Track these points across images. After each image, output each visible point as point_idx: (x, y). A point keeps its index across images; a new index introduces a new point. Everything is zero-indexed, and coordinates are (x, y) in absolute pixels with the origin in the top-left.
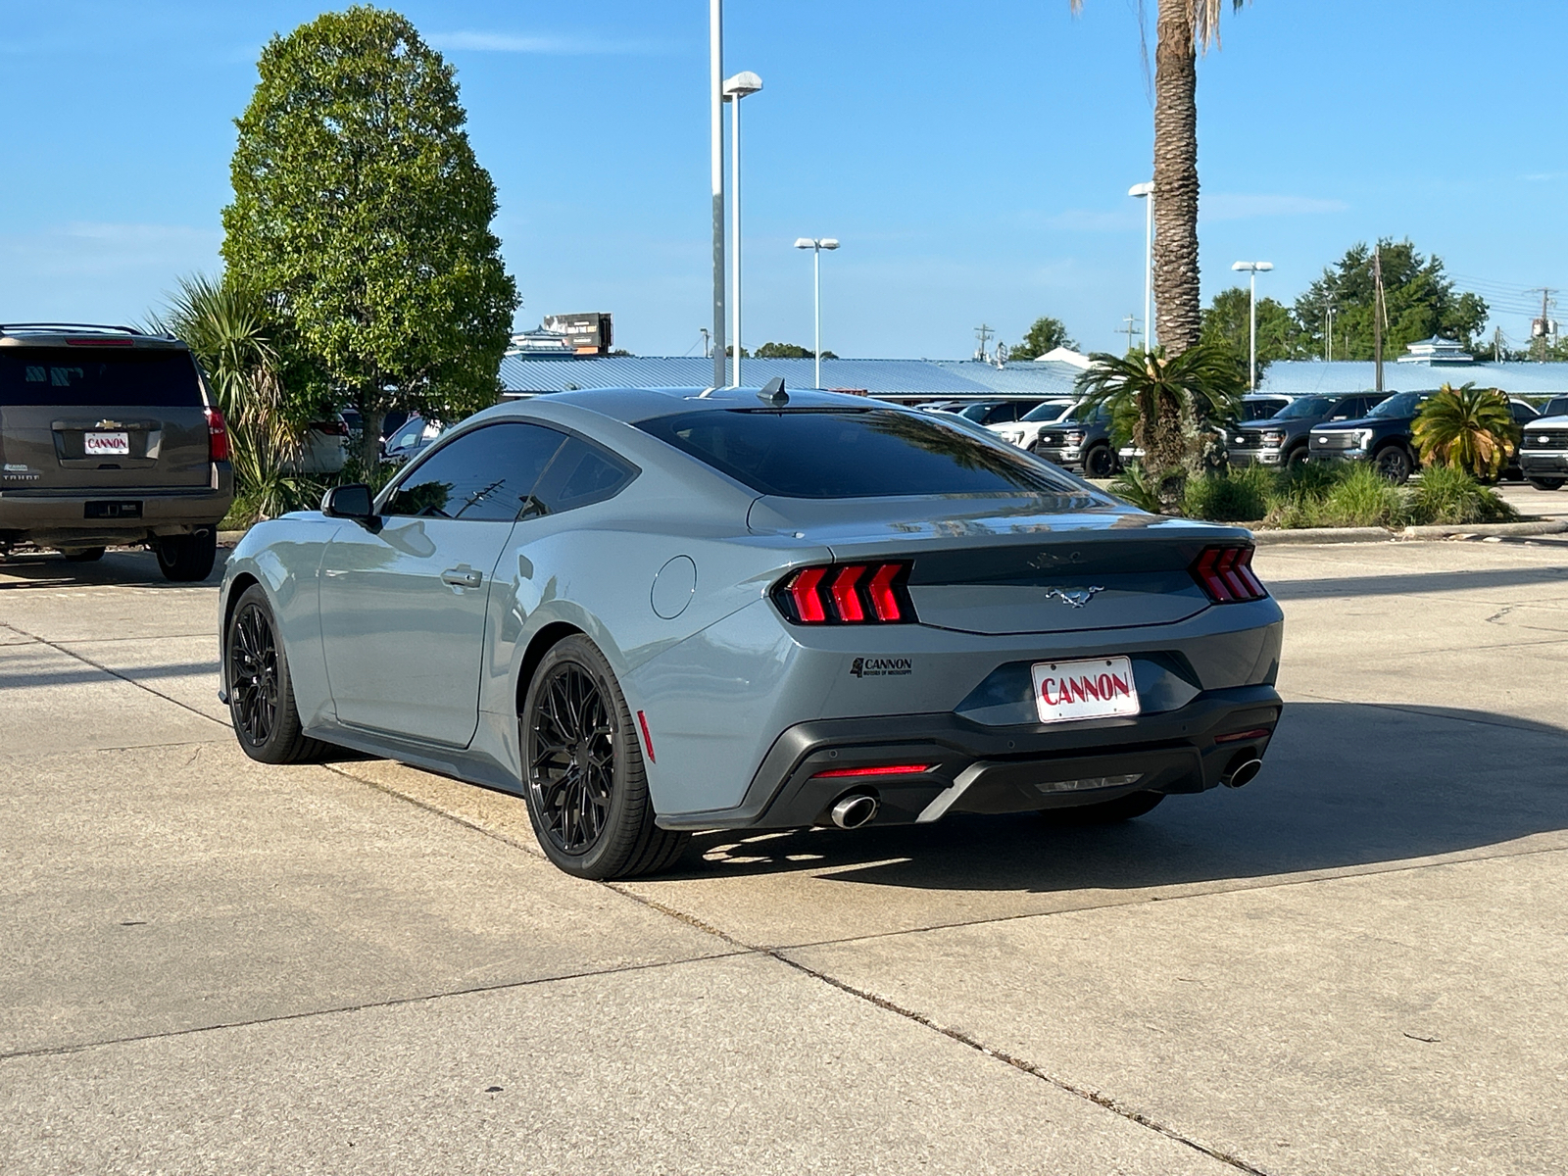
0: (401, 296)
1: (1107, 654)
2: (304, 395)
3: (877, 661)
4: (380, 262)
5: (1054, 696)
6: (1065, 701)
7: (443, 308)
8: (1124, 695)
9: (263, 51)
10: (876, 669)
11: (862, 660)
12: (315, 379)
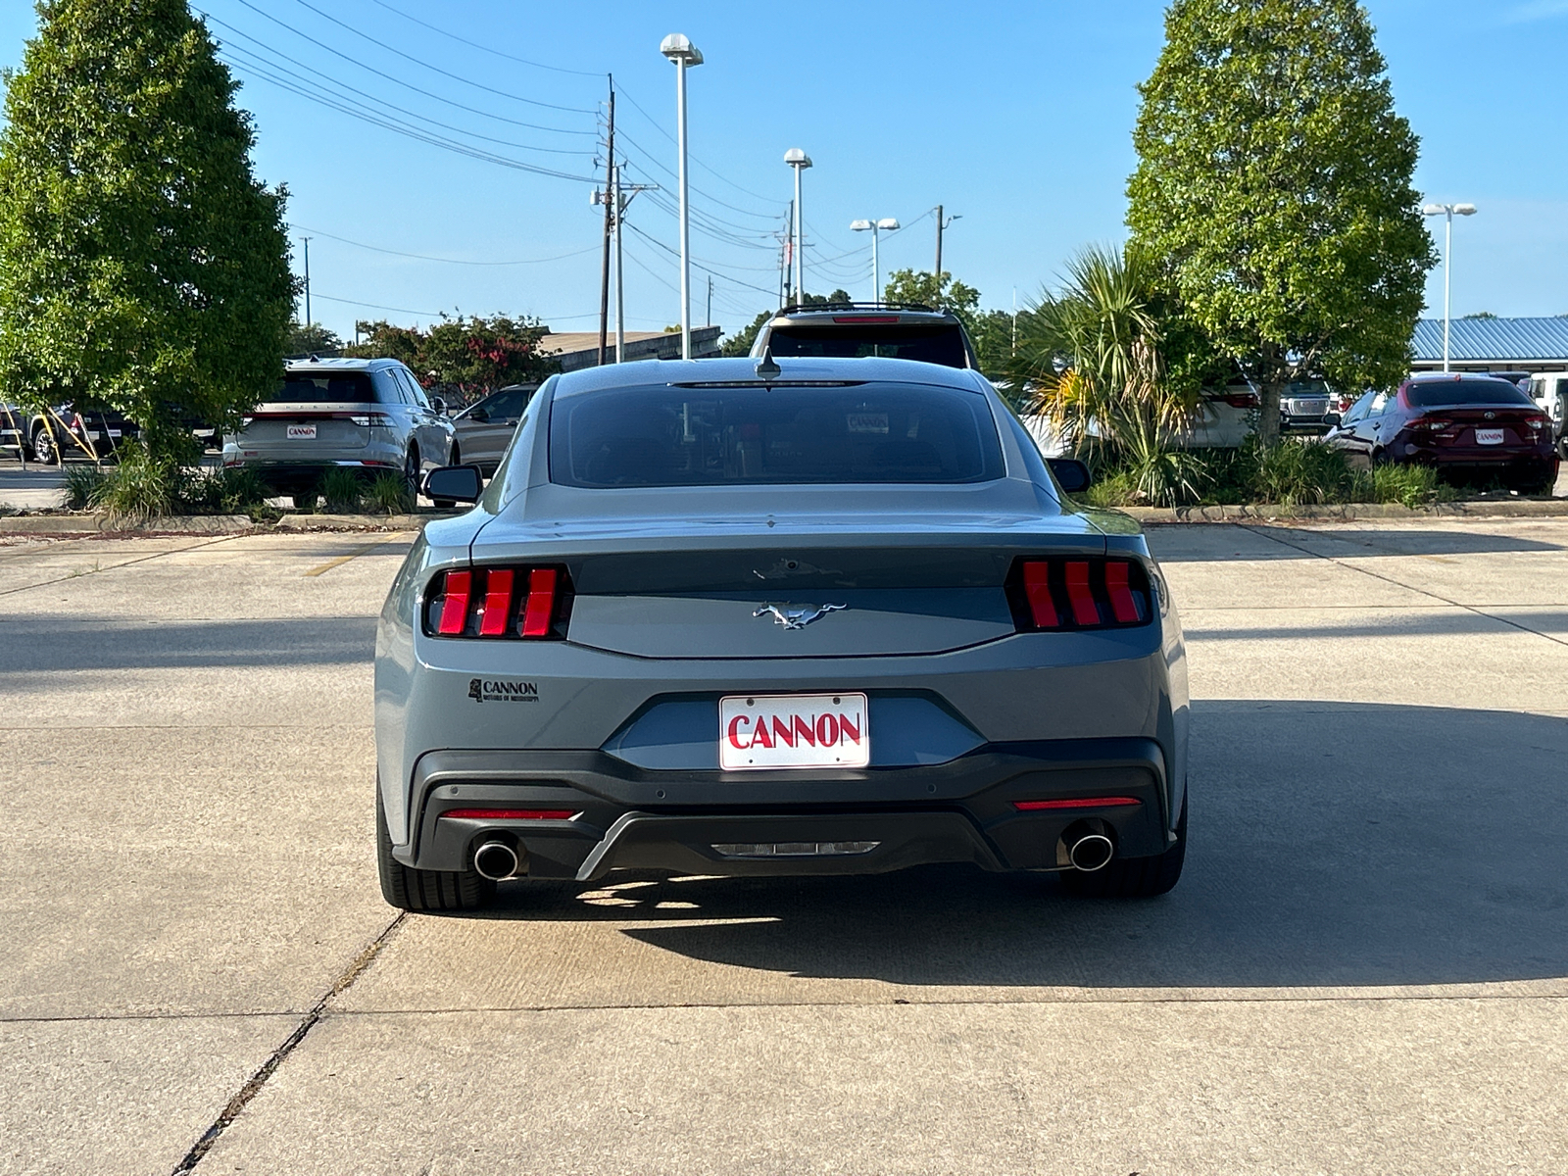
0: (1285, 261)
1: (836, 689)
2: (1185, 367)
3: (496, 684)
4: (1265, 224)
5: (743, 738)
6: (762, 745)
7: (1332, 270)
8: (852, 741)
9: (1165, 12)
10: (496, 693)
11: (479, 681)
12: (1196, 349)
